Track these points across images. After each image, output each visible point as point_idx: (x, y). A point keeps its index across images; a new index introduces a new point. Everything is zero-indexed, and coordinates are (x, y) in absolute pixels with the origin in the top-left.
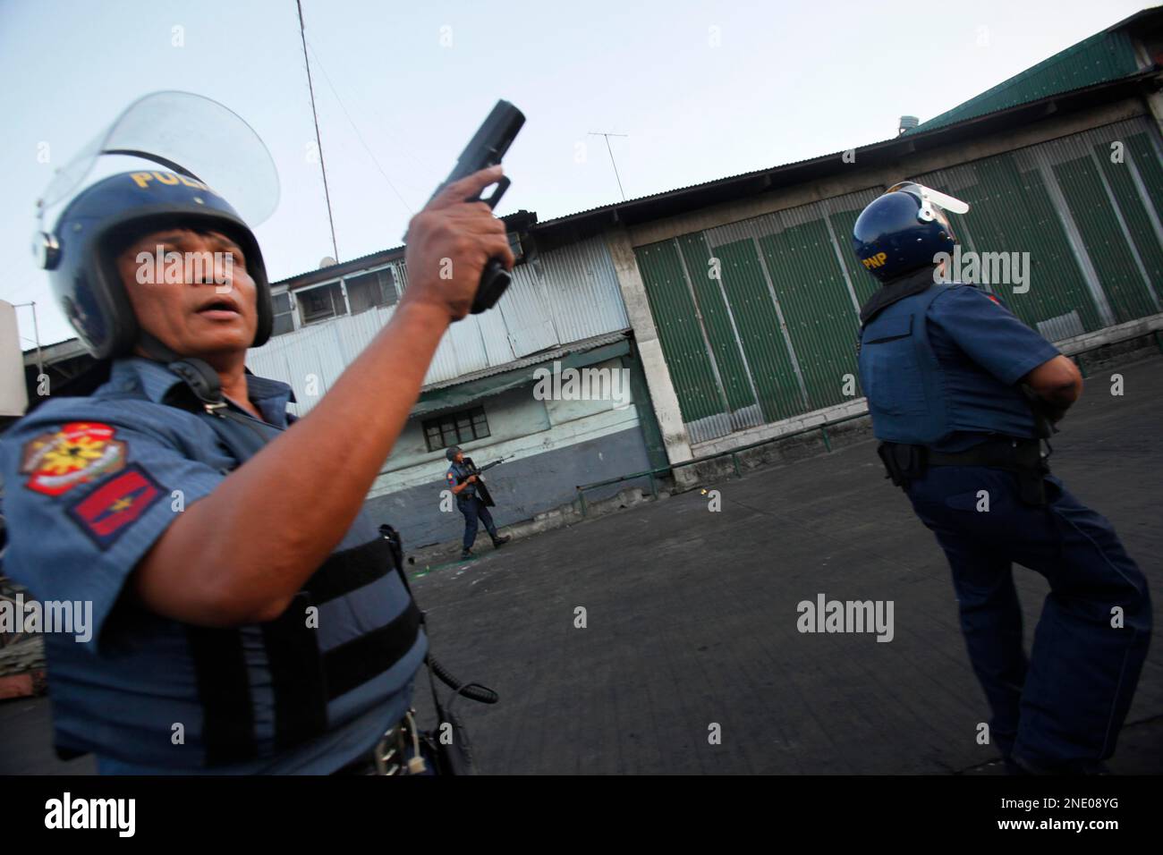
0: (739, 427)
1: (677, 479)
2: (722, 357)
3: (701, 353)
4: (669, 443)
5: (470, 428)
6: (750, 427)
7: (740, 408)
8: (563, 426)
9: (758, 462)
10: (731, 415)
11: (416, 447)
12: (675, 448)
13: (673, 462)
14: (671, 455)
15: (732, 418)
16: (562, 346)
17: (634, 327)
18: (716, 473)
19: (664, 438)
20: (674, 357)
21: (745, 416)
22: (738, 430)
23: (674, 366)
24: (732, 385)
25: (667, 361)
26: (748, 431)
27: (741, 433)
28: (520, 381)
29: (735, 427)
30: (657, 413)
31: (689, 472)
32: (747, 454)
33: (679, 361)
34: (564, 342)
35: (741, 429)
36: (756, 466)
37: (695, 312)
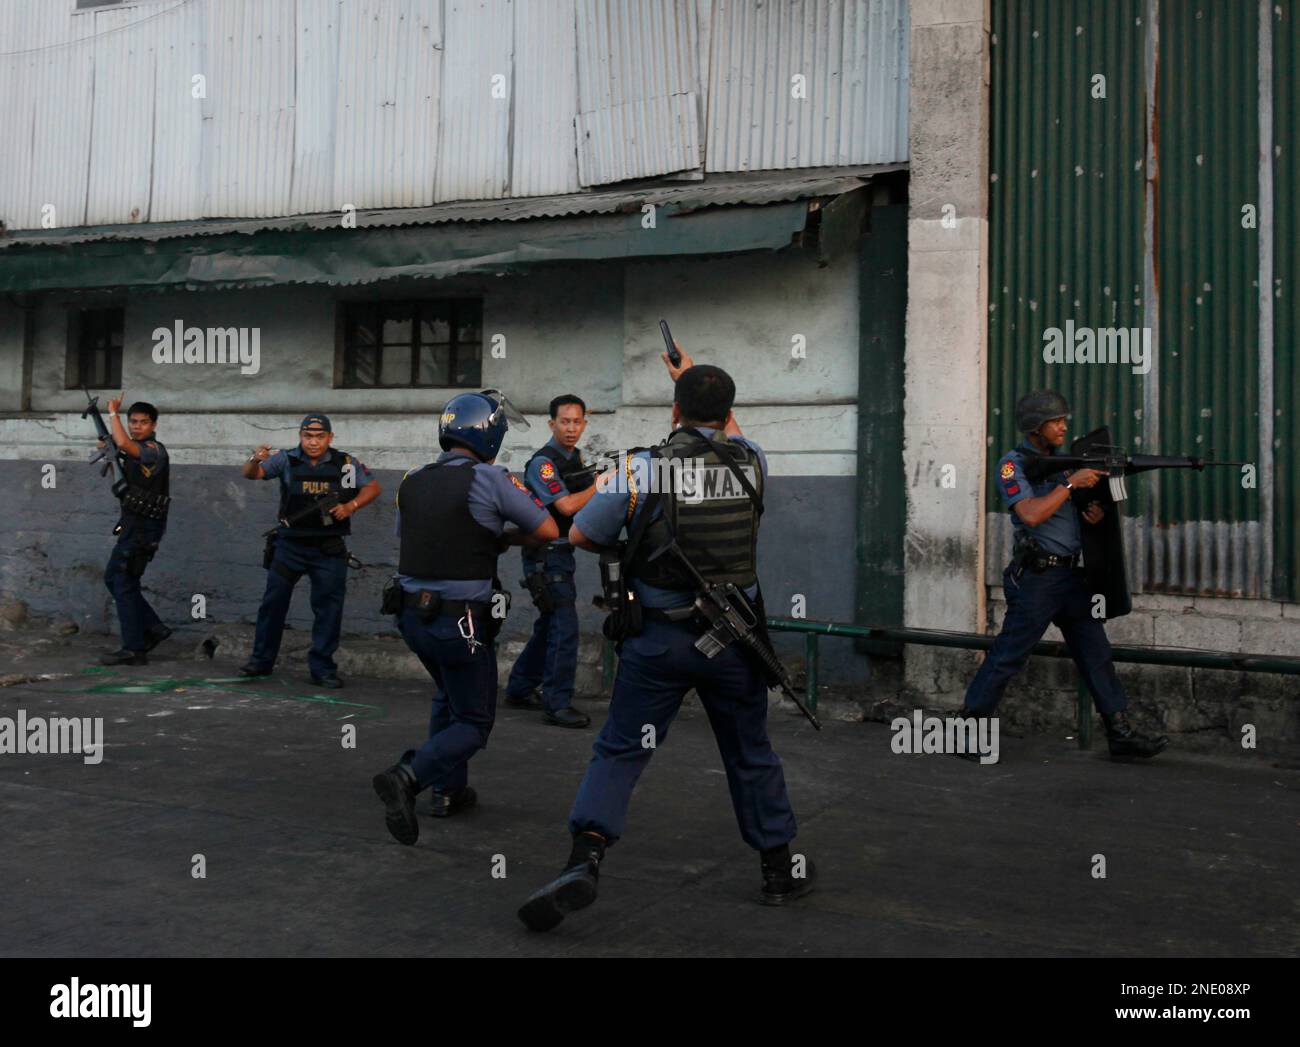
0: (1174, 580)
1: (910, 675)
2: (1187, 327)
3: (1117, 295)
4: (916, 559)
5: (407, 352)
6: (1212, 594)
7: (1195, 517)
8: (647, 413)
9: (1200, 721)
10: (1156, 532)
11: (312, 365)
12: (930, 581)
13: (913, 621)
14: (911, 597)
15: (1158, 543)
16: (709, 176)
17: (915, 164)
18: (1048, 706)
19: (907, 538)
20: (1022, 288)
21: (1206, 553)
22: (1164, 589)
23: (1015, 320)
24: (1195, 431)
25: (995, 294)
26: (1203, 605)
27: (1179, 604)
28: (500, 257)
29: (1158, 579)
30: (905, 454)
31: (952, 669)
32: (1176, 683)
33: (1034, 306)
34: (719, 168)
35: (1178, 592)
36: (1189, 731)
37: (1137, 151)
